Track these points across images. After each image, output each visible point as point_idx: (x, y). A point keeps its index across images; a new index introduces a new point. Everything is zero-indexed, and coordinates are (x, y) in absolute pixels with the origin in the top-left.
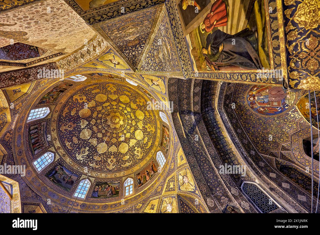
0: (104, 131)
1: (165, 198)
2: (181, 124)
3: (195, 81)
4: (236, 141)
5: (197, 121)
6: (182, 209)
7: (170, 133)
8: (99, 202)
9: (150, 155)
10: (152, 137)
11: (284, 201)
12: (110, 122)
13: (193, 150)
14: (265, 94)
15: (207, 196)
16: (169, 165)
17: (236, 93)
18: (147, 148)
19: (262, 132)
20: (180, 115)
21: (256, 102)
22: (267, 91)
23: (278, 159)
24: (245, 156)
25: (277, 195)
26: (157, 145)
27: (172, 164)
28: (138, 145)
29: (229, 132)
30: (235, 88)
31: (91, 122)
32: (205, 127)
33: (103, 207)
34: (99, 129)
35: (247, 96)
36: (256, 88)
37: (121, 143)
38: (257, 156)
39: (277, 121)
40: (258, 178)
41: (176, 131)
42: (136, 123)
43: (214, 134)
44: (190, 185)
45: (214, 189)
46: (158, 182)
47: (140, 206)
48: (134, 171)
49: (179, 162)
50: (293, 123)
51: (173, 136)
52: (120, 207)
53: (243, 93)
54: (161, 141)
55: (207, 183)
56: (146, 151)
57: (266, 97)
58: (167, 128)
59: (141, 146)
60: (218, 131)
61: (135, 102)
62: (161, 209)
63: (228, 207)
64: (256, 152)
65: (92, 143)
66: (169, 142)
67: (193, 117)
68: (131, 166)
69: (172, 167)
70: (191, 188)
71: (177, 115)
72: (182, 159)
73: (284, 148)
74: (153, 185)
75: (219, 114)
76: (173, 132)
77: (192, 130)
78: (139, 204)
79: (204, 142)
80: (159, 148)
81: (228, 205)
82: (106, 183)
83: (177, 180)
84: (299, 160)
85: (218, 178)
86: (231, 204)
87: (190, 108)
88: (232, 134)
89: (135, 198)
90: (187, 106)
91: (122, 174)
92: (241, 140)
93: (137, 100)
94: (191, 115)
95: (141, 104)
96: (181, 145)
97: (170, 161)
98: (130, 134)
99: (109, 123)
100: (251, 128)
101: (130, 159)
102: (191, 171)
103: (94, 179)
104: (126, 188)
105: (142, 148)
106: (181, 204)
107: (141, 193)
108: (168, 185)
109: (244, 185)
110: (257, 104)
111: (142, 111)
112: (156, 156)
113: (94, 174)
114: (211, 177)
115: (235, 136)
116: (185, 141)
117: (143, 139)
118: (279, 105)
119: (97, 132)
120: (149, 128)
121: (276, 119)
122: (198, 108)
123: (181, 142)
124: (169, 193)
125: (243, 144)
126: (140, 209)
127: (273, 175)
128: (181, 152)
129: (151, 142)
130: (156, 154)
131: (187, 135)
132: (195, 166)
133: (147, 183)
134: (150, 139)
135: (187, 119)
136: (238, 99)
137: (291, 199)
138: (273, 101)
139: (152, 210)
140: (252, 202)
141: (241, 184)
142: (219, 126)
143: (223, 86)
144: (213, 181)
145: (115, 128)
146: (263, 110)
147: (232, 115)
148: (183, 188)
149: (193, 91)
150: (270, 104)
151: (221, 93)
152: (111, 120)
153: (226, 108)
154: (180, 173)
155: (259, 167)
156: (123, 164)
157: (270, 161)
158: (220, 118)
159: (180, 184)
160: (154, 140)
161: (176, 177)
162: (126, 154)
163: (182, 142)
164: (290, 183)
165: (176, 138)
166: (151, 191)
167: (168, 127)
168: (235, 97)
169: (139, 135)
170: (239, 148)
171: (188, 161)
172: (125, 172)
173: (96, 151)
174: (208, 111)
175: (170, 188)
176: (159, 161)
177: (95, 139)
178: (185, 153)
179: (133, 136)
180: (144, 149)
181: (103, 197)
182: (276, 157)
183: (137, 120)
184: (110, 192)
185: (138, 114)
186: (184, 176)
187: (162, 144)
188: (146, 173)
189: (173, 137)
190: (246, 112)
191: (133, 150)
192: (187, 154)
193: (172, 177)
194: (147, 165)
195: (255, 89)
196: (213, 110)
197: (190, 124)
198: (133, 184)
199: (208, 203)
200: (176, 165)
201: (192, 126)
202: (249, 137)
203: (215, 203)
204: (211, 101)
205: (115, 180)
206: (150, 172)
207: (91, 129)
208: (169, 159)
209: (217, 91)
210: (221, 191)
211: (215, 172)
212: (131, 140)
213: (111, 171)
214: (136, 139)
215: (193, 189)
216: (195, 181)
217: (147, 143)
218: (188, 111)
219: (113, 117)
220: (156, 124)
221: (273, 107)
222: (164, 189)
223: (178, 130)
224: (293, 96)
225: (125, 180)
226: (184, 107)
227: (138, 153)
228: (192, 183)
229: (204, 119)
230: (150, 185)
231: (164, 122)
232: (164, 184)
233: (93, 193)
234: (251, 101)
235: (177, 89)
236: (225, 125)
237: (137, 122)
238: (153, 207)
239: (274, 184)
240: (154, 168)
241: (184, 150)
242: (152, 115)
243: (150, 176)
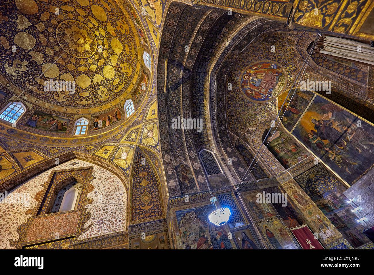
0: (57, 48)
1: (122, 146)
2: (166, 75)
3: (201, 26)
4: (214, 113)
5: (185, 79)
6: (137, 159)
7: (149, 82)
8: (35, 133)
9: (118, 101)
10: (126, 80)
11: (228, 169)
12: (70, 39)
13: (169, 108)
14: (260, 77)
15: (166, 152)
16: (138, 116)
17: (235, 64)
18: (115, 91)
19: (239, 113)
20: (168, 63)
21: (248, 82)
22: (264, 74)
23: (239, 139)
24: (215, 128)
25: (225, 164)
26: (129, 92)
27: (140, 116)
28: (104, 85)
29: (211, 103)
30: (237, 58)
31: (37, 26)
32: (190, 88)
33: (42, 139)
34: (50, 42)
35: (244, 72)
36: (256, 67)
37: (81, 74)
38: (225, 132)
39: (256, 108)
40: (217, 149)
41: (157, 81)
42: (108, 56)
43: (196, 99)
44: (153, 140)
45: (175, 148)
46: (120, 130)
47: (91, 148)
48: (91, 112)
49: (149, 116)
50: (267, 113)
51: (152, 86)
52: (65, 144)
53: (242, 68)
54: (135, 89)
55: (171, 142)
56: (113, 94)
57: (260, 80)
58: (147, 75)
59: (109, 87)
60: (201, 97)
61: (114, 25)
62: (115, 155)
63: (182, 164)
64: (225, 128)
65: (35, 58)
66: (145, 92)
67: (182, 72)
68: (89, 106)
69: (140, 119)
70: (153, 143)
71: (165, 62)
72: (154, 114)
73: (249, 132)
74: (112, 131)
75: (209, 80)
76: (152, 82)
77: (176, 87)
78: (90, 146)
79: (183, 104)
80: (130, 96)
81: (182, 163)
82: (50, 115)
83: (141, 133)
84: (254, 144)
85: (183, 141)
86: (185, 163)
87: (183, 60)
88: (213, 105)
89: (87, 140)
90: (180, 56)
91: (74, 111)
92: (219, 113)
93: (119, 24)
94: (180, 70)
95: (123, 32)
96: (157, 98)
97: (139, 112)
98: (96, 66)
99: (68, 40)
100: (232, 106)
101: (90, 98)
102: (158, 127)
103: (32, 106)
104: (78, 127)
105: (109, 89)
106: (138, 155)
107: (95, 136)
108: (130, 135)
109: (203, 151)
110: (249, 85)
111: (121, 43)
112: (124, 103)
113: (33, 100)
114: (177, 138)
115: (215, 108)
116: (163, 96)
117: (113, 80)
118: (265, 93)
119: (46, 46)
120: (125, 68)
121: (256, 105)
122: (191, 64)
123: (158, 95)
124: (129, 143)
125: (218, 117)
126: (91, 151)
127: (229, 149)
128: (154, 106)
129: (123, 86)
130: (125, 102)
131: (168, 90)
132: (165, 124)
133: (106, 129)
134: (122, 82)
135: (174, 72)
136: (235, 72)
137: (233, 169)
138: (262, 88)
139: (105, 155)
140: (203, 165)
141: (201, 150)
142: (204, 93)
143: (227, 50)
144: (177, 142)
145: (76, 51)
146: (250, 92)
147: (221, 87)
148: (144, 141)
149: (194, 40)
150: (258, 89)
151: (222, 57)
152: (72, 37)
153: (220, 77)
154: (146, 126)
155: (222, 141)
156: (79, 100)
157: (232, 138)
158: (209, 85)
159: (143, 136)
160: (127, 86)
161: (140, 129)
162: (86, 90)
163: (160, 96)
164: (238, 158)
165: (155, 89)
166: (108, 136)
167: (149, 75)
168: (233, 69)
169: (109, 72)
170: (213, 119)
171: (159, 117)
172: (80, 110)
173: (40, 70)
174: (200, 73)
175: (131, 138)
176: (126, 110)
177: (40, 54)
178: (158, 108)
179: (100, 71)
180: (112, 92)
181: (43, 129)
182: (239, 137)
183: (111, 53)
184: (55, 127)
185: (115, 43)
186: (149, 131)
187: (136, 92)
188: (107, 118)
189: (151, 88)
190: (235, 89)
191: (96, 88)
192: (161, 110)
193: (137, 129)
194: (110, 110)
195: (254, 68)
196: (206, 74)
197: (175, 79)
198: (87, 125)
199: (165, 158)
200: (145, 118)
201: (177, 82)
202: (226, 113)
203: (171, 159)
204: (208, 62)
205: (63, 115)
206: (112, 118)
207: (35, 37)
208: (139, 111)
209: (218, 53)
210: (181, 151)
211: (182, 134)
212: (96, 75)
213: (60, 103)
214: (103, 76)
215: (155, 144)
216: (159, 137)
217: (118, 86)
218: (179, 63)
219: (76, 33)
220: (135, 66)
221: (259, 93)
222: (124, 138)
223: (160, 81)
224: (280, 88)
225: (78, 119)
226: (176, 56)
227: (102, 93)
228: (156, 139)
229: (192, 79)
230: (108, 131)
231: (145, 67)
232: (125, 134)
233: (29, 121)
234: (245, 79)
235: (177, 27)
236: (210, 94)
237: (110, 55)
238: (106, 152)
239: (226, 156)
240: (118, 115)
241: (158, 104)
242: (133, 53)
243: (111, 123)
